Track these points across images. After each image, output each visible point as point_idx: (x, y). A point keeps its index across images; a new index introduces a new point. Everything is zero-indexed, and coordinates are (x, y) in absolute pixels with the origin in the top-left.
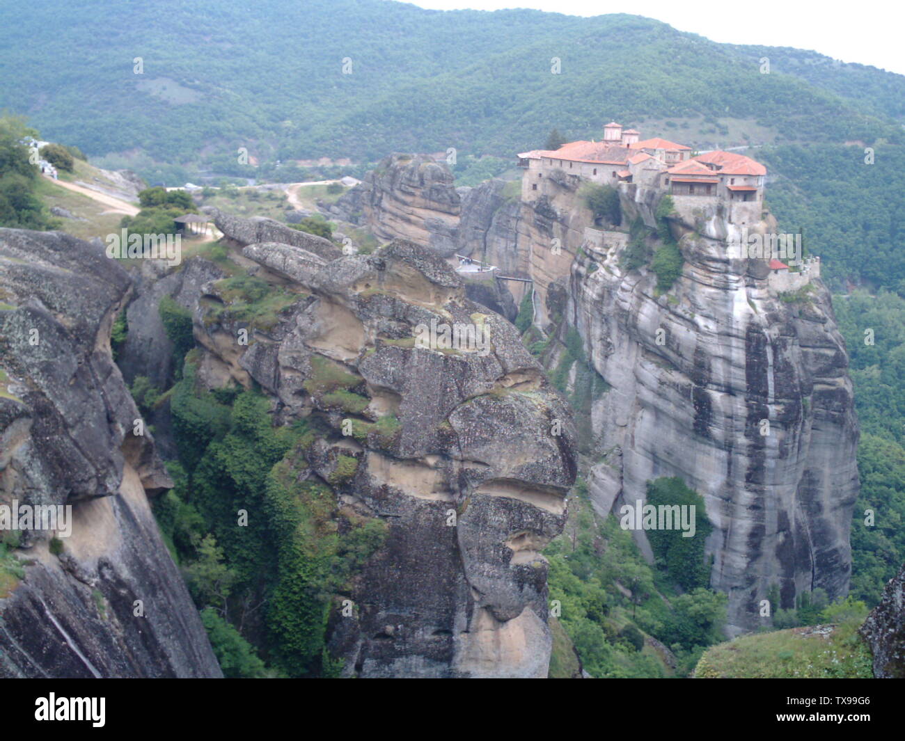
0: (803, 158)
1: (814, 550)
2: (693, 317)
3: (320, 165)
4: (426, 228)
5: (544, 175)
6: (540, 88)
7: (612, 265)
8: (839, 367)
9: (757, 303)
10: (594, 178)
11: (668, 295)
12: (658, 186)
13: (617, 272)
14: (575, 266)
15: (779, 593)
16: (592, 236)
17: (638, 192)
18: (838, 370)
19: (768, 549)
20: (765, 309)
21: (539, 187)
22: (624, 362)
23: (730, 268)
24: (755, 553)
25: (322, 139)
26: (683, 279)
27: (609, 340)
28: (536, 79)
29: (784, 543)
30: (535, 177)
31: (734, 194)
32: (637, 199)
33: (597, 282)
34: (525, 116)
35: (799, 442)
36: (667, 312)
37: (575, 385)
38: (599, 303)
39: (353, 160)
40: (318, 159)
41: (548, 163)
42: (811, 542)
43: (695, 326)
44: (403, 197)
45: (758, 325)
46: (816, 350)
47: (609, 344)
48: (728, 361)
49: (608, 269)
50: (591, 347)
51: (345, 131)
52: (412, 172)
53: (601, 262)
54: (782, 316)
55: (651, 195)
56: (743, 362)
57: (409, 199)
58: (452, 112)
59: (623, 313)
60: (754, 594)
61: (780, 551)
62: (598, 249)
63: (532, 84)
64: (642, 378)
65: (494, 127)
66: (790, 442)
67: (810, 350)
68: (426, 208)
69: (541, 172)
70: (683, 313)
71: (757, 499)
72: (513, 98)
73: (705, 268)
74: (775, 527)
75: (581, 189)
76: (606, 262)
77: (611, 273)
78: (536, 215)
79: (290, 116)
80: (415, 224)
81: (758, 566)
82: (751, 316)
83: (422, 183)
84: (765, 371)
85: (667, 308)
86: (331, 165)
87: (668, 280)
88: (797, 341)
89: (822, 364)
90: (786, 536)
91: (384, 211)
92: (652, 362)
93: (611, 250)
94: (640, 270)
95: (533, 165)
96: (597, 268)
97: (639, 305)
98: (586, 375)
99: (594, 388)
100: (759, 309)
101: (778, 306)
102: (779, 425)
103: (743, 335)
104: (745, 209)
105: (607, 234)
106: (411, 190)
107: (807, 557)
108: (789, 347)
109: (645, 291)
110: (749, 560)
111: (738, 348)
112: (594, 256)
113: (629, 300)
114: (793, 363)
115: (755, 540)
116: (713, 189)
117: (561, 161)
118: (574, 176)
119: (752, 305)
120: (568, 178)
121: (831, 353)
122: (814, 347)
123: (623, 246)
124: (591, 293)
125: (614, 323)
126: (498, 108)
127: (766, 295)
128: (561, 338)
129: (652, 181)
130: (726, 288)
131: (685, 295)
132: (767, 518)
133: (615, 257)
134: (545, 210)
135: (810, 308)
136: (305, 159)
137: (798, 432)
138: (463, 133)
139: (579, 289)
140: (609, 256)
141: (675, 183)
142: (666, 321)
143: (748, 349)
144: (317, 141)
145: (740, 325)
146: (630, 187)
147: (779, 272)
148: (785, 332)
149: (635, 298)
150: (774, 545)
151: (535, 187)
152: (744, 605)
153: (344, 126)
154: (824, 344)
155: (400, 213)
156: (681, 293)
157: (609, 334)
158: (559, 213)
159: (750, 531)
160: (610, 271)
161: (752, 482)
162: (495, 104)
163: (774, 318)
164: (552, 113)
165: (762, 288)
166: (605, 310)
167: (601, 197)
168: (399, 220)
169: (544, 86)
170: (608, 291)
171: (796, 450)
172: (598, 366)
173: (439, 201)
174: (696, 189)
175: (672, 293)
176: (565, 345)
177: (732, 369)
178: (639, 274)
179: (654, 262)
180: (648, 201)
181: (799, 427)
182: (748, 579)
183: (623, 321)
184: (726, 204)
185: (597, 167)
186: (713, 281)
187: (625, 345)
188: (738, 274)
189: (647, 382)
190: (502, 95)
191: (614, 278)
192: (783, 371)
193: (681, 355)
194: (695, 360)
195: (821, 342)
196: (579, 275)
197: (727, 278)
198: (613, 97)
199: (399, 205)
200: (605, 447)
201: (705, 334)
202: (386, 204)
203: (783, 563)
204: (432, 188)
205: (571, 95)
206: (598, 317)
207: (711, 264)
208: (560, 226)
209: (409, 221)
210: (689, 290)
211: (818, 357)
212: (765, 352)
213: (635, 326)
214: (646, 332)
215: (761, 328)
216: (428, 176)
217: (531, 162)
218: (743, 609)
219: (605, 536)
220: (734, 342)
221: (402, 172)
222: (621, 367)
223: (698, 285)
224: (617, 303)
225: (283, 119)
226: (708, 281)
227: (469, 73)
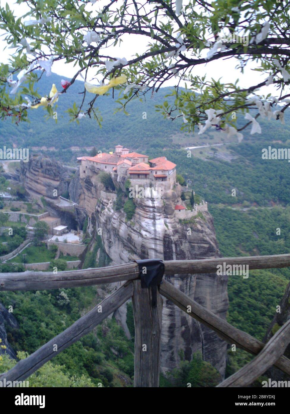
0: (252, 148)
1: (202, 333)
2: (140, 231)
3: (41, 149)
4: (45, 186)
5: (88, 167)
6: (135, 120)
7: (110, 208)
8: (211, 252)
9: (169, 225)
10: (105, 170)
11: (131, 221)
12: (126, 175)
13: (112, 211)
14: (97, 207)
15: (183, 353)
16: (103, 194)
17: (119, 177)
18: (211, 253)
19: (178, 334)
20: (173, 227)
21: (86, 172)
22: (117, 250)
23: (155, 210)
24: (172, 336)
25: (43, 138)
26: (136, 215)
27: (110, 240)
28: (134, 116)
29: (185, 331)
30: (85, 168)
31: (157, 178)
32: (118, 180)
33: (104, 215)
34: (127, 132)
35: (190, 286)
36: (130, 229)
37: (99, 259)
38: (105, 224)
39: (56, 148)
40: (41, 146)
41: (89, 162)
42: (201, 329)
43: (141, 235)
44: (34, 172)
45: (168, 235)
46: (199, 245)
47: (110, 242)
48: (156, 251)
49: (109, 209)
50: (104, 243)
51: (53, 135)
52: (37, 162)
53: (106, 206)
54: (180, 230)
55: (124, 178)
56: (162, 251)
57: (36, 173)
58: (98, 130)
59: (115, 229)
60: (173, 353)
61: (183, 334)
62: (105, 201)
63: (132, 118)
64: (122, 258)
65: (116, 136)
66: (185, 286)
67: (196, 245)
68: (44, 177)
69: (87, 165)
70: (136, 230)
71: (171, 312)
72: (124, 124)
73: (144, 210)
74: (180, 324)
75: (101, 174)
76: (108, 206)
77: (110, 211)
78: (85, 184)
79: (33, 128)
80: (40, 184)
81: (174, 341)
82: (166, 231)
83: (42, 167)
84: (172, 255)
85: (130, 227)
86: (46, 150)
87: (130, 215)
88: (187, 241)
89: (202, 250)
90: (186, 328)
91: (27, 177)
92: (127, 250)
93: (110, 201)
94: (121, 210)
95: (83, 162)
96: (105, 209)
97: (120, 226)
98: (103, 255)
99: (106, 261)
100: (170, 228)
101: (178, 226)
102: (179, 279)
103: (162, 239)
104: (162, 185)
105: (108, 194)
106: (37, 169)
107: (199, 336)
108: (183, 244)
109: (122, 220)
110: (169, 338)
111: (160, 245)
112: (103, 203)
113: (116, 223)
114: (185, 251)
115: (172, 330)
116: (148, 176)
117: (94, 162)
118: (98, 169)
119: (167, 226)
120: (96, 169)
121: (206, 246)
122: (198, 243)
123: (115, 200)
124: (103, 219)
125: (112, 233)
126: (118, 128)
127: (173, 221)
128: (95, 237)
129: (125, 172)
130: (154, 219)
131: (137, 221)
132: (176, 320)
133: (112, 204)
134: (88, 182)
135: (196, 226)
136: (36, 146)
137: (188, 282)
138: (102, 139)
139: (98, 217)
140: (109, 204)
141: (131, 174)
142: (130, 233)
143: (164, 245)
144: (41, 139)
145: (160, 235)
146: (115, 175)
147: (181, 210)
148: (181, 237)
149: (118, 223)
150: (180, 331)
151: (84, 172)
152: (168, 358)
153: (53, 134)
154: (202, 242)
155: (33, 179)
156: (135, 221)
157: (110, 238)
158: (94, 184)
159: (169, 326)
160: (109, 211)
161: (169, 304)
162: (117, 127)
163: (176, 232)
164: (138, 131)
165: (171, 218)
166: (108, 227)
167: (105, 178)
168: (33, 182)
169: (137, 119)
170: (109, 219)
171: (188, 289)
172: (107, 251)
173: (49, 175)
174: (140, 176)
175: (132, 220)
176: (96, 241)
177: (158, 254)
178: (120, 212)
179: (125, 207)
180: (123, 181)
181: (189, 280)
182: (170, 347)
183: (114, 232)
184: (153, 182)
185: (107, 165)
186: (148, 216)
187: (117, 242)
188: (159, 213)
189: (124, 259)
190: (119, 123)
191: (111, 214)
192: (180, 255)
193: (136, 248)
194: (141, 250)
195: (201, 241)
196: (98, 211)
197: (154, 214)
198: (163, 124)
199: (33, 175)
200: (111, 287)
201: (145, 239)
202: (28, 174)
203: (185, 339)
204: (46, 169)
205: (146, 123)
206: (106, 230)
207: (146, 208)
208: (94, 189)
209: (37, 182)
210: (138, 220)
211: (200, 248)
212: (172, 247)
213: (118, 235)
214: (122, 237)
215: (170, 236)
216: (44, 164)
217: (82, 161)
218: (169, 360)
219: (110, 327)
220: (158, 242)
221: (33, 162)
222: (115, 252)
223: (141, 217)
224: (112, 225)
225: (29, 129)
226: (146, 216)
227: (106, 113)
